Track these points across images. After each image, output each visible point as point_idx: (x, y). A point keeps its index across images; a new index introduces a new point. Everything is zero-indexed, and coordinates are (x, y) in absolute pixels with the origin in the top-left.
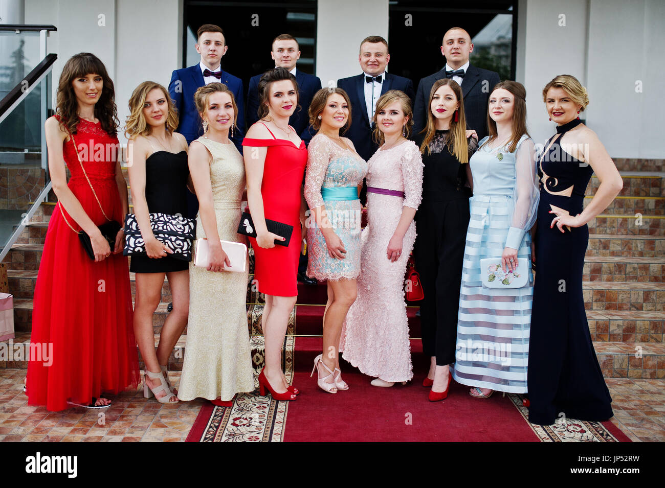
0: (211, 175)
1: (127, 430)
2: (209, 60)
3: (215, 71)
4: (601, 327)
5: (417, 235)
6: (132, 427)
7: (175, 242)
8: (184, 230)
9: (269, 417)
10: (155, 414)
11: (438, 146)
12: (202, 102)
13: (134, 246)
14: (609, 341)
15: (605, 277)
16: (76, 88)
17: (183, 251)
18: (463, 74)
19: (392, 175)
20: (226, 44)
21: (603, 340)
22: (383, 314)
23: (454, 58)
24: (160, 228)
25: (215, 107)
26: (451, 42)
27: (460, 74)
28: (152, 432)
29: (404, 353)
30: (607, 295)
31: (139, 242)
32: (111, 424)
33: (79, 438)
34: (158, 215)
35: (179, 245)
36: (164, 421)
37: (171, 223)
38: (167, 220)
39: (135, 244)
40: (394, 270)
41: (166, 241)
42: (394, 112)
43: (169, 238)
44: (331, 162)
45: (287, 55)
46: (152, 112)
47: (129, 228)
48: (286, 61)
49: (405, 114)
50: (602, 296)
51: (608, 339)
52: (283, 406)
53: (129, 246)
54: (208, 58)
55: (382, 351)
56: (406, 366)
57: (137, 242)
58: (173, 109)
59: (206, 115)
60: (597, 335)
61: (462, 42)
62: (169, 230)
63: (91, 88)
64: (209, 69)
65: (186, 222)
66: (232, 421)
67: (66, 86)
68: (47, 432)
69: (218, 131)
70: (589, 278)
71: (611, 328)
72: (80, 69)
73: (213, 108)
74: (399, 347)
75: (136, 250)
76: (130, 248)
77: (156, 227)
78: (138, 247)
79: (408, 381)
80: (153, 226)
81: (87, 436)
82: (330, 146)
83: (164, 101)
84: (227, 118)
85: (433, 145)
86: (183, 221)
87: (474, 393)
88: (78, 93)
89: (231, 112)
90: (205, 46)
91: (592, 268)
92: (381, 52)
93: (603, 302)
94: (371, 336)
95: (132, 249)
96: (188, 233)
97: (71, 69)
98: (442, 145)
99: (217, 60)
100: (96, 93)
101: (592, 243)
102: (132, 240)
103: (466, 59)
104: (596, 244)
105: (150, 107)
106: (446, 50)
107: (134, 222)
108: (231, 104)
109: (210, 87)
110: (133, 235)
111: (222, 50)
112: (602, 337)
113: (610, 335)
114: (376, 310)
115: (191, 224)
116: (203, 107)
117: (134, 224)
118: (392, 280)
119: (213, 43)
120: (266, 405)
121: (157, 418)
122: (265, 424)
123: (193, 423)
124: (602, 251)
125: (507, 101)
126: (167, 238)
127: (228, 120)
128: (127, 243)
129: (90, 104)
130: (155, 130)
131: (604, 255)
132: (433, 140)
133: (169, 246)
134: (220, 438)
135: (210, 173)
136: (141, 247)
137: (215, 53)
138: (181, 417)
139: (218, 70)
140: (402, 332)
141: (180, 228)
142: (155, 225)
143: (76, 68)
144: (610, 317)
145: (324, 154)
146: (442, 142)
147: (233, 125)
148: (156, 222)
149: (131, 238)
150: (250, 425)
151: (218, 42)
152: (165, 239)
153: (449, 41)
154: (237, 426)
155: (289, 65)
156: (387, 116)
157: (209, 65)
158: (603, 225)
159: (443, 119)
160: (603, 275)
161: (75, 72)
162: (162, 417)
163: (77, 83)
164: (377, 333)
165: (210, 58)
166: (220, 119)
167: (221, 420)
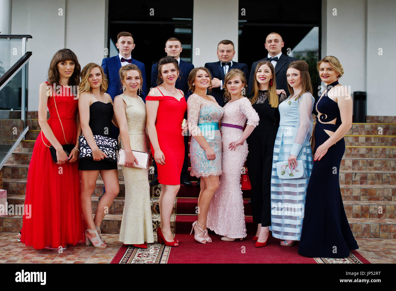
0: (126, 115)
1: (77, 258)
2: (124, 53)
3: (127, 59)
4: (364, 209)
5: (248, 152)
6: (80, 257)
7: (109, 151)
8: (113, 145)
9: (159, 253)
10: (93, 252)
11: (262, 99)
12: (123, 75)
13: (86, 153)
14: (370, 218)
15: (369, 182)
16: (60, 68)
17: (113, 156)
18: (277, 60)
19: (234, 116)
20: (135, 43)
21: (366, 217)
22: (228, 198)
23: (272, 51)
24: (100, 143)
25: (130, 78)
26: (271, 41)
27: (276, 59)
28: (91, 259)
29: (241, 221)
30: (369, 191)
31: (89, 151)
32: (68, 256)
33: (49, 262)
34: (98, 136)
35: (111, 153)
36: (97, 255)
37: (106, 141)
38: (104, 139)
39: (86, 152)
40: (234, 171)
41: (104, 150)
42: (237, 82)
43: (106, 149)
44: (201, 109)
45: (174, 50)
46: (92, 80)
47: (82, 144)
48: (174, 53)
49: (243, 82)
50: (366, 192)
51: (369, 216)
52: (168, 249)
53: (83, 153)
54: (123, 51)
55: (228, 220)
56: (242, 229)
57: (87, 151)
58: (105, 79)
59: (125, 82)
60: (362, 214)
61: (277, 41)
62: (105, 144)
63: (68, 68)
64: (124, 58)
65: (113, 141)
66: (138, 255)
67: (54, 67)
68: (31, 259)
69: (131, 92)
70: (359, 182)
71: (370, 210)
72: (62, 58)
73: (128, 79)
74: (238, 217)
75: (87, 155)
76: (84, 154)
77: (98, 143)
78: (88, 153)
79: (244, 238)
80: (96, 142)
81: (54, 260)
82: (200, 100)
83: (100, 74)
84: (136, 84)
85: (260, 99)
86: (112, 140)
87: (283, 244)
88: (60, 71)
89: (139, 81)
90: (122, 44)
91: (361, 176)
92: (230, 50)
93: (367, 195)
94: (221, 212)
95: (85, 155)
96: (115, 147)
97: (57, 57)
98: (265, 99)
99: (129, 52)
100: (70, 72)
101: (362, 162)
102: (85, 150)
103: (280, 51)
104: (365, 163)
105: (92, 77)
106: (268, 46)
107: (84, 140)
108: (139, 77)
109: (128, 67)
110: (85, 147)
111: (132, 47)
112: (365, 215)
113: (370, 214)
114: (224, 196)
115: (116, 142)
116: (123, 77)
117: (85, 141)
118: (233, 177)
119: (126, 43)
120: (158, 249)
121: (94, 254)
122: (157, 256)
123: (114, 256)
124: (368, 167)
125: (296, 75)
126: (105, 149)
127: (137, 86)
128: (82, 152)
129: (67, 78)
130: (94, 91)
131: (370, 170)
132: (259, 96)
133: (105, 153)
134: (130, 262)
135: (126, 113)
136: (90, 154)
137: (128, 48)
138: (108, 253)
139: (130, 58)
140: (239, 208)
141: (111, 144)
142: (97, 142)
143: (60, 57)
144: (370, 204)
145: (197, 104)
146: (264, 97)
147: (140, 88)
148: (97, 140)
149: (84, 149)
150: (148, 257)
151: (129, 42)
152: (103, 150)
153: (269, 41)
154: (140, 257)
155: (175, 55)
156: (233, 85)
157: (124, 55)
158: (370, 152)
159: (263, 84)
160: (368, 181)
161: (60, 59)
162: (96, 253)
163: (60, 66)
164: (224, 209)
165: (124, 51)
166: (132, 85)
167: (131, 255)
